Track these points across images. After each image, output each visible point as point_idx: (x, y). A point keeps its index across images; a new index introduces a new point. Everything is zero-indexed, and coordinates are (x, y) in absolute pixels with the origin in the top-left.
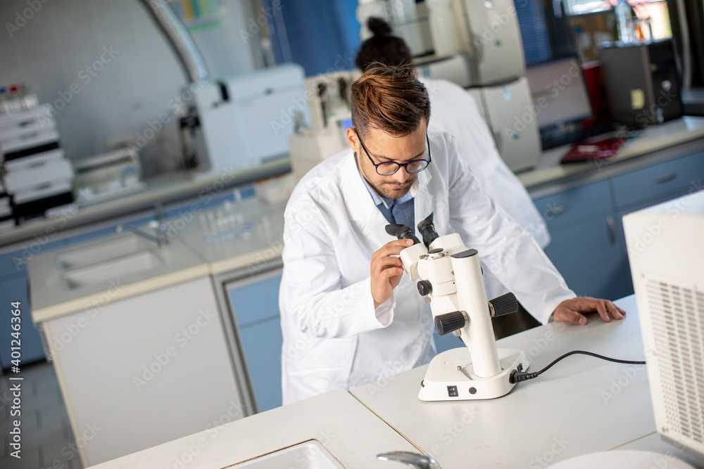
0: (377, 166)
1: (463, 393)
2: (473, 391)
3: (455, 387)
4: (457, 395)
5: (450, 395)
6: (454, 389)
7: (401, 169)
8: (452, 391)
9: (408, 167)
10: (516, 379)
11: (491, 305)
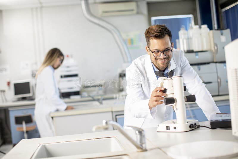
0: (153, 53)
1: (172, 129)
2: (175, 128)
3: (169, 126)
4: (169, 130)
5: (167, 130)
6: (168, 127)
7: (162, 53)
8: (168, 128)
9: (164, 53)
10: (192, 127)
11: (186, 97)
